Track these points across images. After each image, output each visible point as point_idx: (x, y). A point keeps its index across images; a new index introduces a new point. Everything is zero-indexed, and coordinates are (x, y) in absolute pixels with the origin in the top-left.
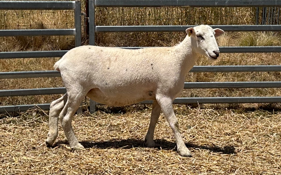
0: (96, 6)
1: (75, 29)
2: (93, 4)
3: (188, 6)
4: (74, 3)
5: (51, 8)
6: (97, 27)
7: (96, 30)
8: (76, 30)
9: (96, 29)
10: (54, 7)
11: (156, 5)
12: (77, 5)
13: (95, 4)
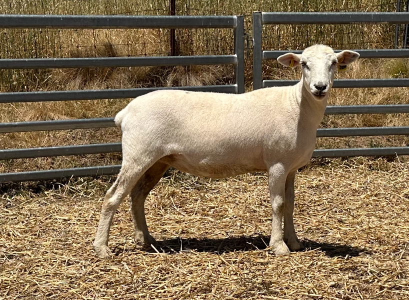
0: (263, 23)
1: (236, 56)
2: (260, 20)
3: (386, 23)
4: (235, 19)
5: (207, 26)
6: (265, 53)
7: (263, 57)
8: (238, 57)
9: (263, 55)
10: (210, 24)
11: (344, 21)
12: (239, 22)
13: (263, 20)
